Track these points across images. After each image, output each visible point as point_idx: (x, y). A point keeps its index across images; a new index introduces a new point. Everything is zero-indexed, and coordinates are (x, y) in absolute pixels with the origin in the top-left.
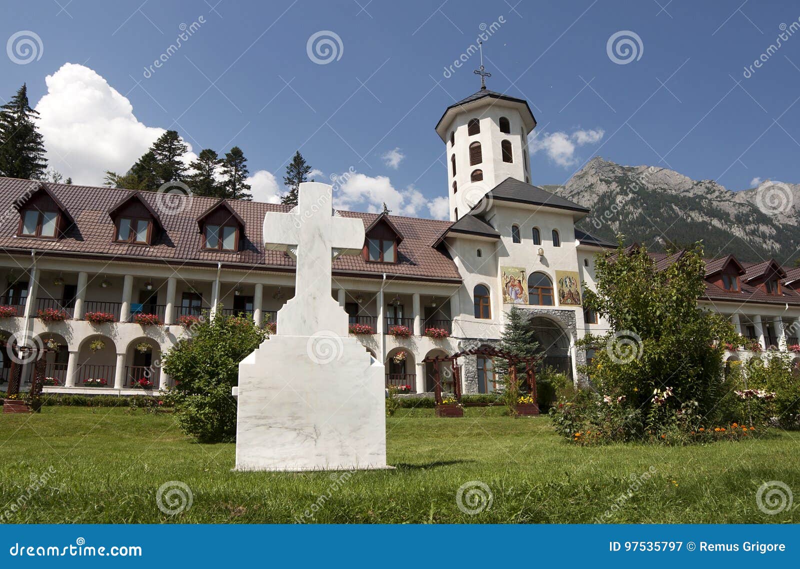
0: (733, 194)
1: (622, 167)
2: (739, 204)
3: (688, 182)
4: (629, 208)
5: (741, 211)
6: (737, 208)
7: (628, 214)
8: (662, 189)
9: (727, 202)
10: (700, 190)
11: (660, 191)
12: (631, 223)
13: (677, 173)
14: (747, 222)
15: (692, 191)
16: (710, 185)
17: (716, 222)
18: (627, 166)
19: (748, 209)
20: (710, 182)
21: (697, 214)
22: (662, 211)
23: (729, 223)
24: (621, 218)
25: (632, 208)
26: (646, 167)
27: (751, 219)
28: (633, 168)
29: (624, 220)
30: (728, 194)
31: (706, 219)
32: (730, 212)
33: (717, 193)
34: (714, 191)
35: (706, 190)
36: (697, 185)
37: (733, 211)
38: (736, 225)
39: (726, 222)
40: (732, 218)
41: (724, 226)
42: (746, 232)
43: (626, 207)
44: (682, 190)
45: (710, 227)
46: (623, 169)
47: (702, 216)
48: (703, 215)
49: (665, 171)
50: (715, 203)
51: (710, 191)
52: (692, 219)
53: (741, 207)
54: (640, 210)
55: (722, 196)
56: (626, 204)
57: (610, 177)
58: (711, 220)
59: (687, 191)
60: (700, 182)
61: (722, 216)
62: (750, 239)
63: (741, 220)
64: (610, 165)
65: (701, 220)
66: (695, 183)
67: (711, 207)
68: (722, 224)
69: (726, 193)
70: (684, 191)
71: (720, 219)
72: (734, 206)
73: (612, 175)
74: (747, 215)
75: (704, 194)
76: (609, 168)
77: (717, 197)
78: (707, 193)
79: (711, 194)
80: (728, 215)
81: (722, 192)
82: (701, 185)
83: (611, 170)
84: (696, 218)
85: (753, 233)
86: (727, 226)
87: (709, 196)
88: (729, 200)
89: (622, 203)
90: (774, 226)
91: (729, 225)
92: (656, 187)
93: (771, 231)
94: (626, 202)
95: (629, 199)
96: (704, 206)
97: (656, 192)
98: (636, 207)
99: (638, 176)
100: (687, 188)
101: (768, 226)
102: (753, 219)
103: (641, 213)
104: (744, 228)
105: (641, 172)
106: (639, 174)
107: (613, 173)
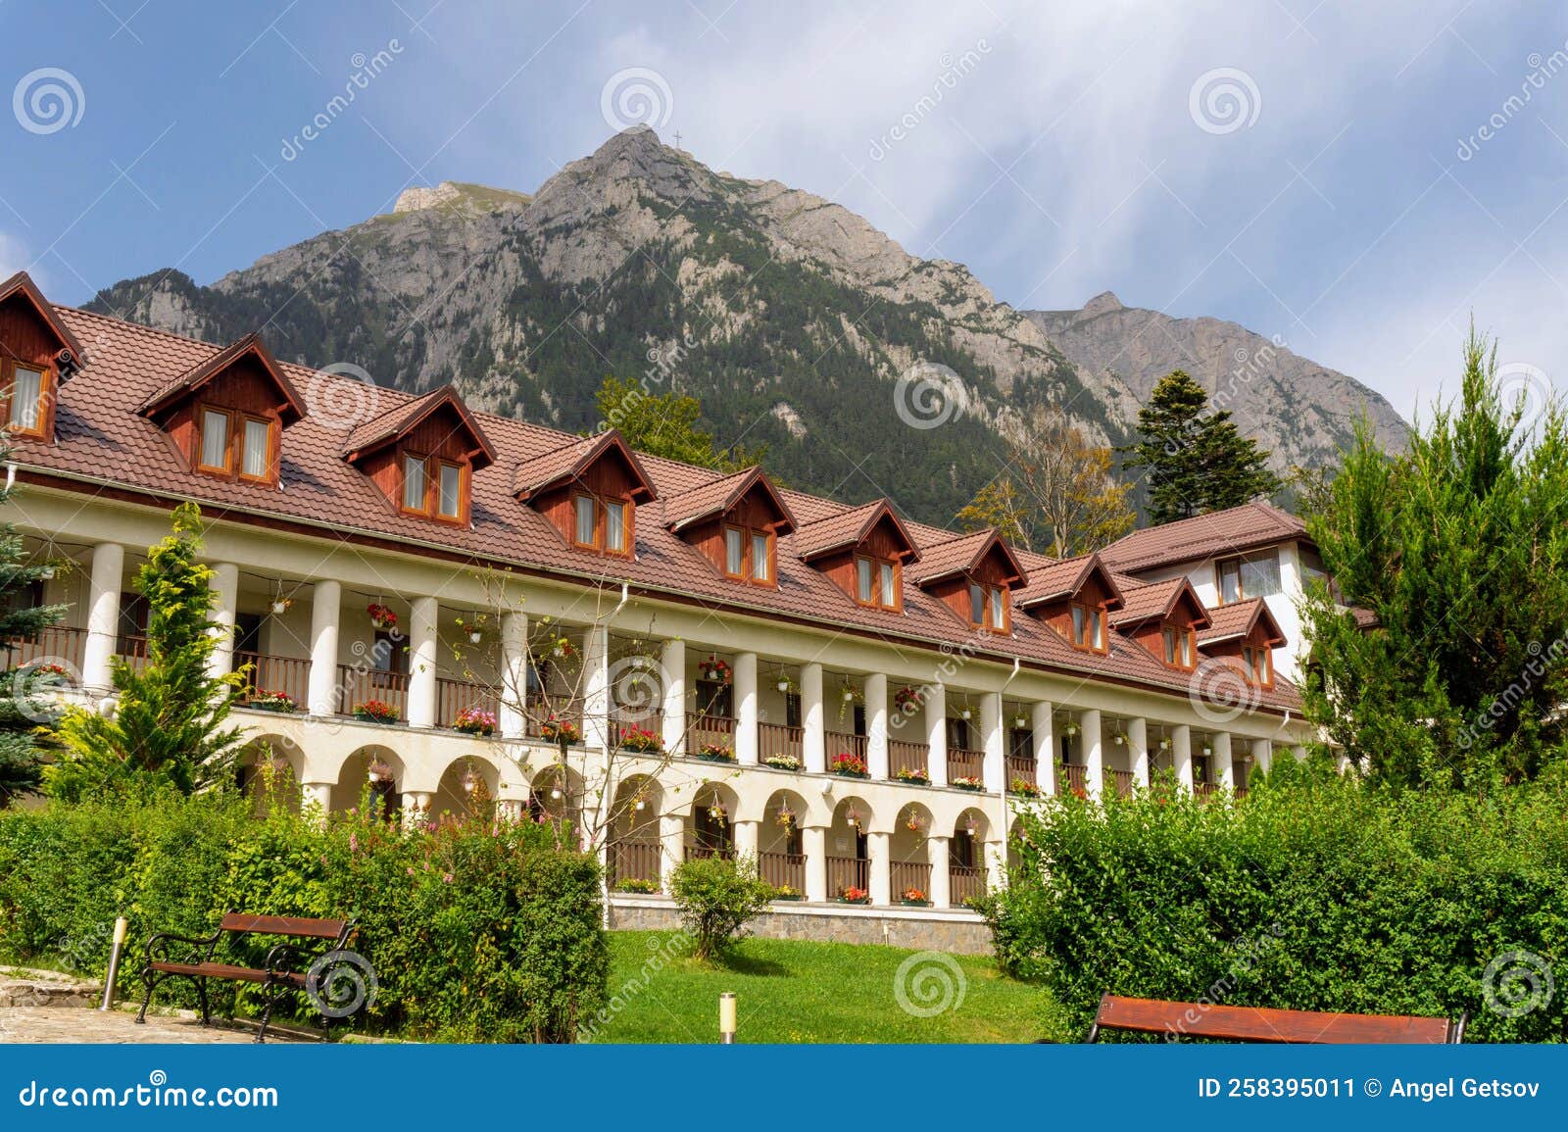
1: (708, 175)
2: (1023, 346)
3: (896, 258)
4: (714, 306)
5: (1026, 369)
6: (1018, 357)
7: (709, 321)
8: (818, 264)
9: (994, 337)
10: (926, 289)
11: (812, 268)
12: (714, 351)
14: (1039, 405)
15: (902, 287)
16: (953, 279)
18: (726, 176)
19: (1046, 367)
20: (955, 270)
21: (907, 358)
22: (809, 329)
23: (990, 399)
24: (686, 332)
25: (722, 306)
26: (781, 187)
27: (1050, 396)
28: (742, 185)
30: (1000, 314)
32: (998, 368)
33: (970, 306)
34: (963, 298)
35: (942, 292)
36: (918, 270)
37: (1005, 366)
38: (1008, 409)
39: (983, 394)
40: (1001, 385)
41: (977, 406)
42: (1033, 432)
43: (707, 302)
44: (875, 279)
46: (712, 180)
49: (833, 212)
50: (960, 334)
51: (951, 295)
52: (891, 369)
53: (1027, 356)
54: (747, 316)
55: (983, 316)
56: (709, 289)
57: (671, 199)
59: (888, 284)
60: (929, 264)
61: (976, 376)
63: (1025, 394)
66: (916, 263)
67: (948, 343)
68: (972, 397)
69: (995, 308)
70: (881, 283)
71: (969, 383)
72: (1011, 350)
73: (678, 193)
74: (1042, 384)
75: (934, 302)
77: (968, 318)
78: (944, 301)
79: (953, 304)
80: (989, 372)
81: (985, 305)
82: (930, 275)
84: (901, 369)
85: (1053, 438)
86: (984, 406)
87: (947, 310)
88: (999, 332)
89: (695, 284)
90: (1108, 426)
91: (989, 405)
92: (802, 253)
93: (1098, 439)
94: (706, 283)
95: (719, 276)
96: (930, 336)
97: (800, 269)
98: (736, 306)
99: (753, 213)
100: (890, 274)
101: (1092, 425)
102: (1057, 396)
103: (746, 326)
104: (1028, 422)
105: (767, 202)
106: (759, 205)
107: (683, 185)
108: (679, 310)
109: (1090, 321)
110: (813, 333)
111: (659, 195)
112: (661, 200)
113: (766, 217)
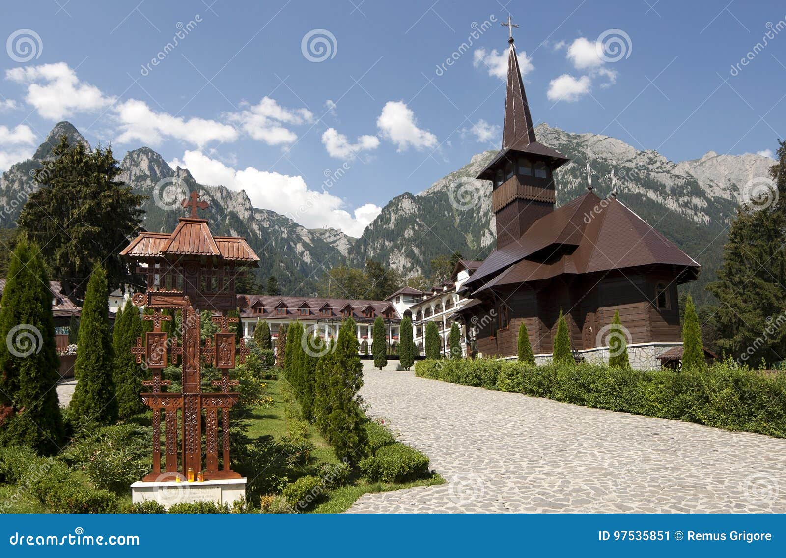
0: (674, 165)
1: (568, 134)
2: (675, 175)
3: (632, 152)
4: (569, 178)
5: (676, 183)
6: (673, 179)
7: (568, 183)
8: (603, 159)
9: (665, 174)
10: (642, 161)
11: (601, 160)
12: (569, 192)
13: (621, 142)
14: (681, 194)
15: (635, 161)
16: (651, 156)
17: (651, 194)
18: (574, 134)
19: (683, 182)
20: (652, 153)
21: (634, 186)
22: (600, 181)
23: (664, 195)
24: (560, 188)
25: (571, 178)
26: (592, 134)
27: (685, 191)
28: (579, 136)
29: (563, 189)
30: (669, 165)
31: (642, 190)
32: (666, 184)
33: (658, 164)
34: (656, 162)
35: (648, 160)
36: (639, 155)
37: (669, 183)
38: (670, 197)
39: (661, 194)
40: (668, 190)
41: (659, 198)
42: (679, 204)
43: (566, 177)
44: (625, 159)
45: (644, 199)
46: (569, 136)
47: (638, 187)
48: (640, 186)
49: (609, 140)
50: (653, 175)
51: (652, 161)
52: (629, 190)
53: (677, 179)
54: (579, 179)
55: (663, 166)
56: (566, 173)
57: (554, 145)
58: (647, 192)
59: (630, 161)
60: (643, 152)
61: (658, 187)
62: (683, 211)
63: (676, 192)
64: (556, 132)
65: (637, 190)
66: (639, 152)
67: (648, 178)
68: (657, 195)
69: (667, 163)
70: (627, 161)
71: (656, 190)
72: (671, 177)
73: (556, 143)
74: (682, 187)
75: (646, 165)
76: (554, 135)
77: (658, 168)
78: (649, 164)
79: (652, 164)
80: (664, 186)
81: (663, 163)
82: (644, 155)
83: (555, 138)
84: (632, 189)
85: (686, 205)
86: (661, 198)
87: (650, 167)
88: (668, 172)
89: (562, 171)
90: (707, 199)
91: (663, 197)
92: (597, 156)
93: (703, 203)
94: (565, 171)
95: (569, 168)
96: (642, 177)
97: (597, 161)
98: (575, 177)
99: (582, 145)
100: (630, 158)
101: (700, 199)
102: (687, 190)
103: (579, 183)
104: (678, 201)
105: (587, 140)
106: (584, 142)
107: (558, 140)
108: (557, 181)
109: (705, 161)
110: (602, 182)
111: (550, 145)
112: (550, 146)
113: (587, 145)
